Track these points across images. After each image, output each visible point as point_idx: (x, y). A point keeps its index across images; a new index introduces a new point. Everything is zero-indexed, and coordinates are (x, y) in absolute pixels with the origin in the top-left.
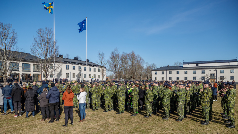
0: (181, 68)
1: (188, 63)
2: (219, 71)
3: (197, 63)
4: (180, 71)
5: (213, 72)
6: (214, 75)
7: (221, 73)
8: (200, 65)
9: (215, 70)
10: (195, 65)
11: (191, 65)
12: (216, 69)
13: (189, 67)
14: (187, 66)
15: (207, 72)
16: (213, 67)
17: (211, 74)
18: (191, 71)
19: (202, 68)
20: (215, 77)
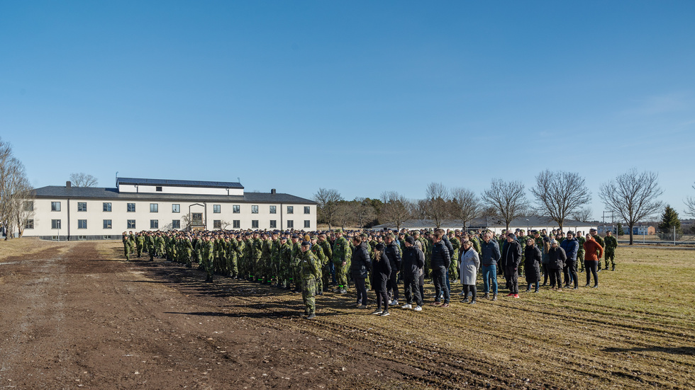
0: (113, 194)
1: (136, 182)
2: (210, 206)
3: (159, 184)
4: (114, 204)
5: (198, 209)
6: (200, 215)
7: (215, 212)
8: (166, 190)
9: (202, 204)
10: (152, 189)
11: (143, 189)
12: (205, 201)
13: (137, 193)
14: (131, 189)
15: (185, 208)
16: (198, 198)
17: (194, 215)
18: (146, 205)
19: (171, 197)
20: (204, 222)
